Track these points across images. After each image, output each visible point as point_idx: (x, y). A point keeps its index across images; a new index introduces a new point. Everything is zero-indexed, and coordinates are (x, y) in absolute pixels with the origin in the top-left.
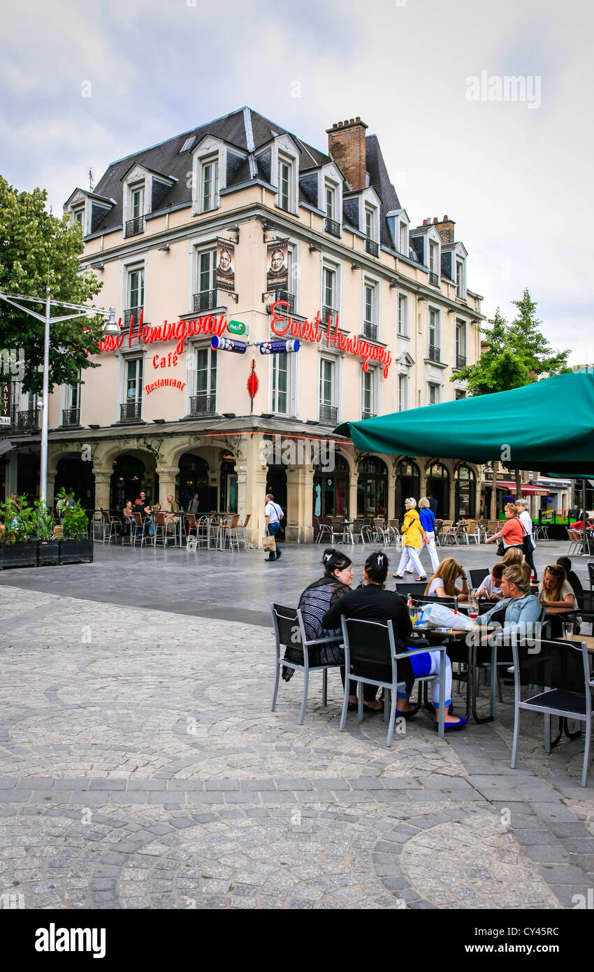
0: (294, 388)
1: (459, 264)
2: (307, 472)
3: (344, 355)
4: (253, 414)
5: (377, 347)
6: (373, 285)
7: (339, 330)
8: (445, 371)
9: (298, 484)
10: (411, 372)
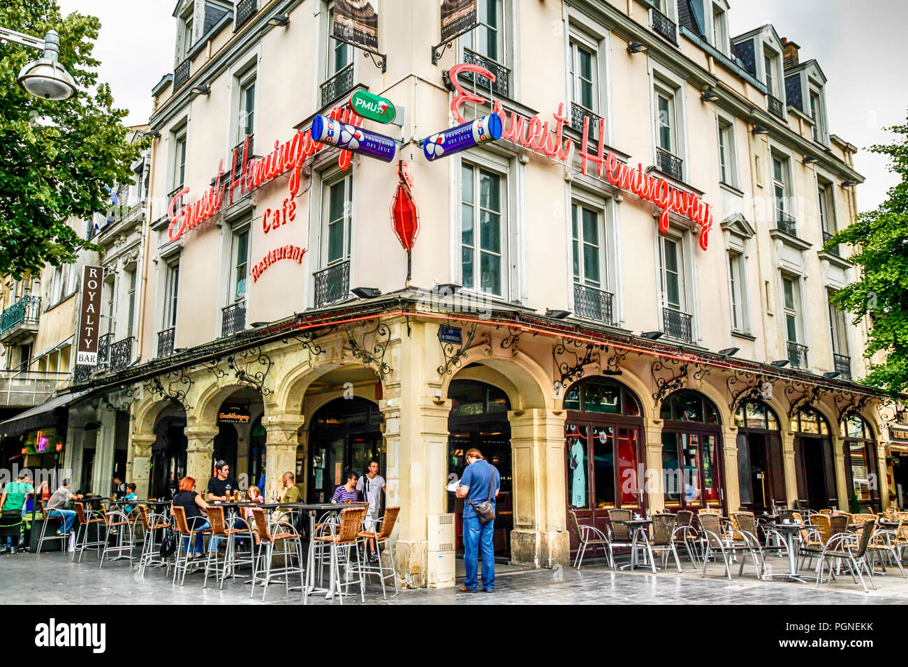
0: (516, 244)
1: (814, 96)
2: (549, 413)
3: (620, 198)
4: (411, 283)
5: (682, 193)
6: (671, 91)
7: (606, 147)
8: (806, 253)
9: (531, 439)
10: (749, 248)
